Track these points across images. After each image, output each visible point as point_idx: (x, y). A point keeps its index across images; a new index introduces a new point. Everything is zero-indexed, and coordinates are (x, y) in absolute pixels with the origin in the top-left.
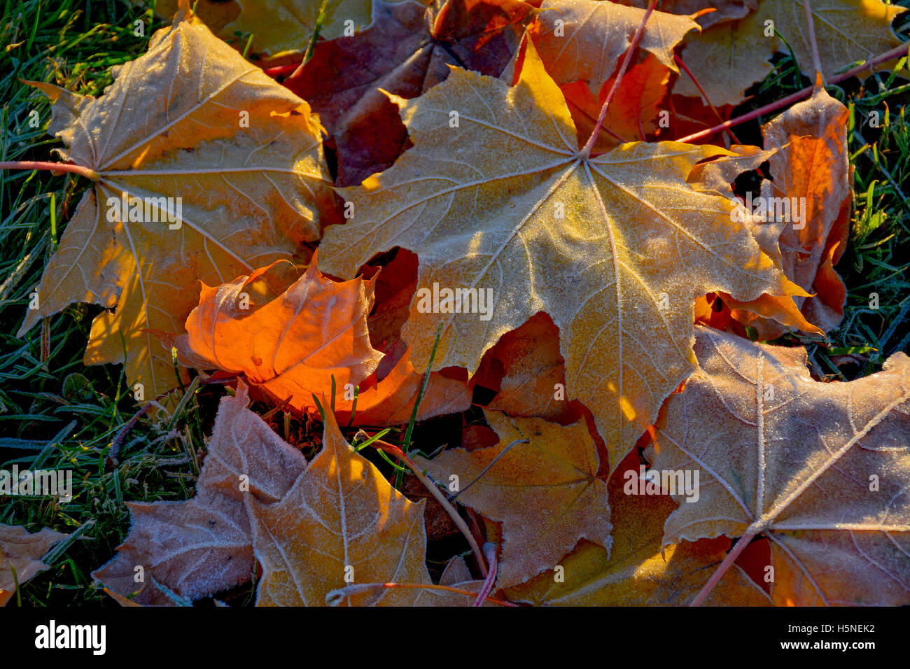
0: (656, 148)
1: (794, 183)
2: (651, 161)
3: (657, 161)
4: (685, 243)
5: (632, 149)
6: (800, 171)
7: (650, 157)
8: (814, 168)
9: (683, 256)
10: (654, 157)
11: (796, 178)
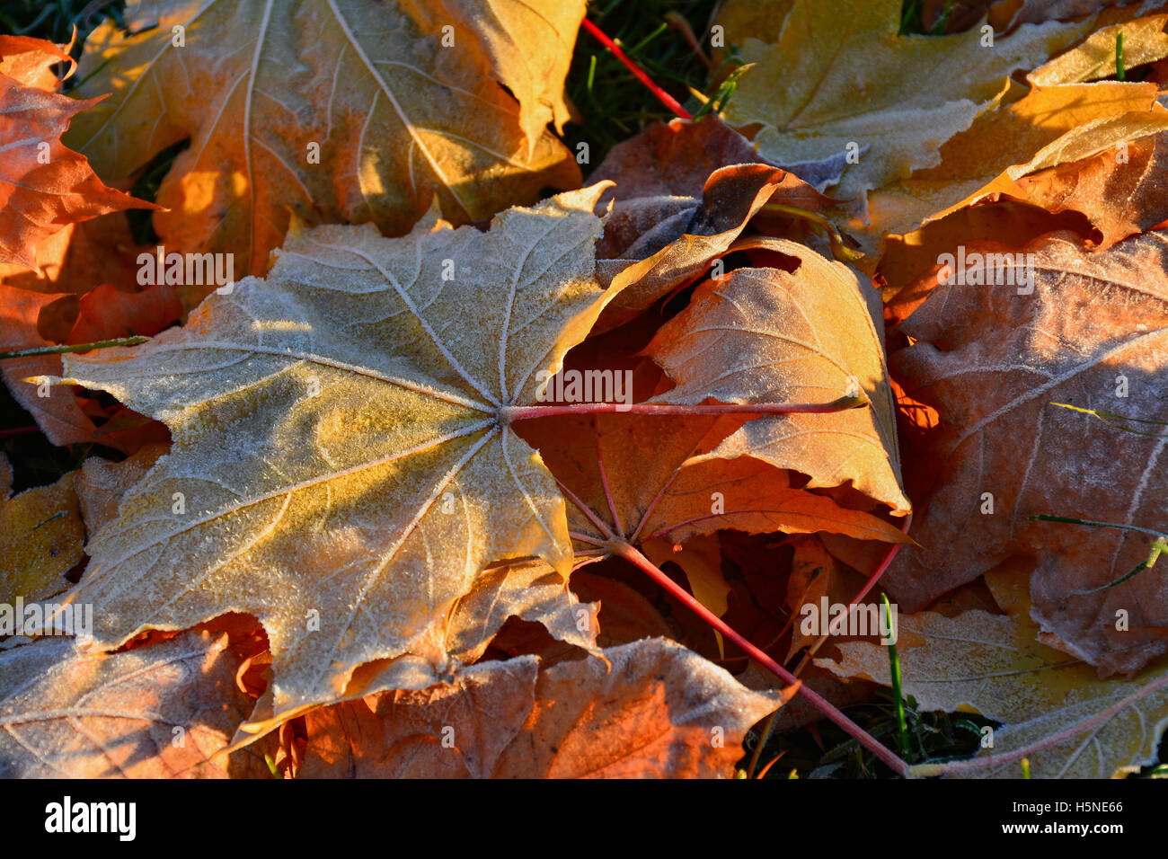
0: (548, 494)
1: (600, 734)
2: (521, 495)
3: (524, 505)
4: (356, 574)
5: (533, 466)
6: (622, 732)
7: (524, 492)
8: (639, 753)
9: (335, 579)
10: (528, 498)
11: (609, 733)
